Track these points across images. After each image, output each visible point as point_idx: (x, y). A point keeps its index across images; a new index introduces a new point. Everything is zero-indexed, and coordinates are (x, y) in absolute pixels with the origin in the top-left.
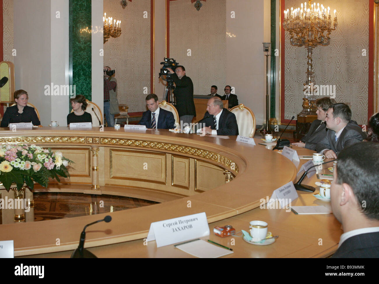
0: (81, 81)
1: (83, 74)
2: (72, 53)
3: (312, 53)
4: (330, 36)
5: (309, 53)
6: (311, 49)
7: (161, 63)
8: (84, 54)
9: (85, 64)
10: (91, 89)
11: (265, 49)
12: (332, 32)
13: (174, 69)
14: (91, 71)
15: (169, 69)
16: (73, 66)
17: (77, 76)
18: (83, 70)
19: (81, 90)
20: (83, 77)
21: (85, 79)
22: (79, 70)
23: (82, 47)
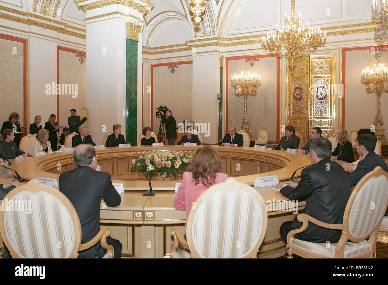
0: (132, 119)
1: (133, 115)
2: (128, 102)
3: (246, 101)
4: (256, 91)
5: (245, 100)
6: (246, 98)
7: (157, 109)
8: (133, 102)
9: (134, 109)
10: (137, 124)
11: (218, 98)
12: (258, 88)
13: (165, 112)
14: (137, 113)
15: (161, 112)
16: (129, 110)
17: (130, 116)
18: (134, 112)
19: (132, 125)
20: (133, 117)
21: (134, 118)
22: (132, 112)
23: (133, 98)
